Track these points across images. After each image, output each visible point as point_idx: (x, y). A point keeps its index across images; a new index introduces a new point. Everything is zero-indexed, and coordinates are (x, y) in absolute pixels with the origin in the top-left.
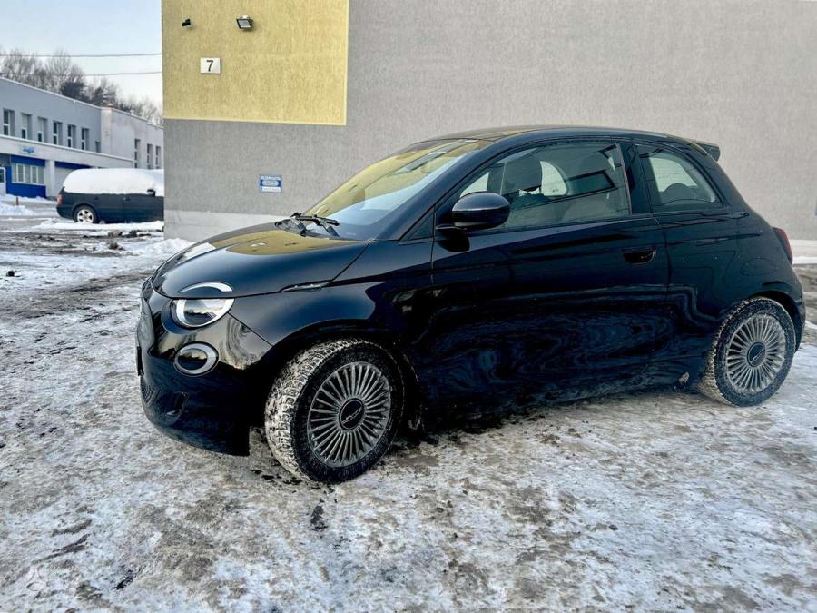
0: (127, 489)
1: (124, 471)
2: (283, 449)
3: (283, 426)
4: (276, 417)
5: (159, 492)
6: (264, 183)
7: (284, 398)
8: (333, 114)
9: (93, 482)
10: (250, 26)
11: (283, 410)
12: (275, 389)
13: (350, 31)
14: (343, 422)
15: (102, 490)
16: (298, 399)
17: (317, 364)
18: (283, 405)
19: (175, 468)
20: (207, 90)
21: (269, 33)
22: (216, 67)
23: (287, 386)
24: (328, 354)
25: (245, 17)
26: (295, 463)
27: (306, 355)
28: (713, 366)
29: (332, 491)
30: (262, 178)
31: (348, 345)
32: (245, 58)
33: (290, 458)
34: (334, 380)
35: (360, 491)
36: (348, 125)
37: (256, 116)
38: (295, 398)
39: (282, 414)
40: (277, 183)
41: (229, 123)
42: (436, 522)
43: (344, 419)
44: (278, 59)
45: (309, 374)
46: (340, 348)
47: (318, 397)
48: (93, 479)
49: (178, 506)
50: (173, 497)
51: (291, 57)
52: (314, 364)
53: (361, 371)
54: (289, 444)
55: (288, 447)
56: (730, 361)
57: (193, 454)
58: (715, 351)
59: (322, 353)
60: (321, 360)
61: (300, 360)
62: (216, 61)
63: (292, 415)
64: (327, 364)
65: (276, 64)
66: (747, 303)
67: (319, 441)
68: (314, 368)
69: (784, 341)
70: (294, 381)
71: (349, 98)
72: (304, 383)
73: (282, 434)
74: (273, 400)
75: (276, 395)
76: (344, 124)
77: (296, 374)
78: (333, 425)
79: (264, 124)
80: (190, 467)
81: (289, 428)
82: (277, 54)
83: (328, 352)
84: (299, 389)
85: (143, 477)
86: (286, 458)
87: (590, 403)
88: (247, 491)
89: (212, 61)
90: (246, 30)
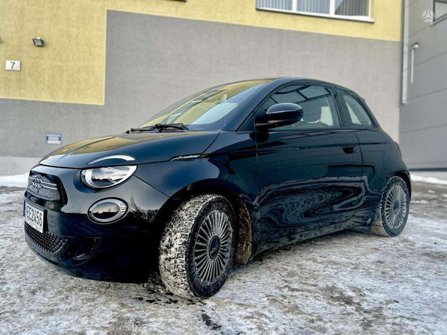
0: (42, 323)
1: (31, 311)
2: (178, 273)
3: (180, 255)
4: (173, 249)
5: (72, 321)
6: (49, 138)
7: (179, 235)
8: (97, 98)
9: (7, 321)
10: (43, 44)
11: (178, 243)
12: (168, 230)
13: (107, 52)
14: (211, 253)
15: (19, 326)
16: (190, 234)
17: (200, 210)
18: (178, 240)
19: (73, 303)
20: (10, 80)
21: (54, 49)
22: (17, 66)
23: (179, 226)
24: (205, 203)
25: (38, 38)
26: (186, 283)
27: (188, 205)
28: (380, 214)
29: (205, 304)
30: (48, 135)
31: (214, 198)
32: (37, 62)
33: (183, 280)
34: (207, 222)
35: (225, 301)
36: (105, 105)
37: (45, 97)
38: (188, 234)
39: (178, 247)
40: (58, 139)
41: (25, 101)
42: (292, 312)
43: (211, 250)
44: (60, 64)
45: (195, 217)
46: (210, 199)
47: (200, 234)
48: (7, 318)
49: (94, 328)
50: (86, 323)
51: (69, 64)
52: (197, 210)
53: (219, 217)
54: (184, 269)
55: (183, 270)
56: (387, 211)
57: (81, 293)
58: (381, 205)
59: (200, 202)
60: (201, 207)
61: (185, 208)
62: (17, 63)
63: (186, 246)
64: (205, 210)
65: (59, 67)
66: (391, 179)
67: (198, 267)
68: (198, 212)
69: (405, 200)
70: (184, 222)
71: (106, 90)
72: (193, 223)
73: (178, 261)
74: (168, 238)
75: (170, 234)
76: (103, 104)
77: (185, 217)
78: (205, 256)
79: (50, 103)
80: (85, 301)
81: (184, 256)
82: (59, 61)
83: (204, 201)
84: (190, 227)
85: (51, 312)
86: (179, 280)
87: (316, 241)
88: (143, 311)
89: (14, 63)
90: (39, 46)
